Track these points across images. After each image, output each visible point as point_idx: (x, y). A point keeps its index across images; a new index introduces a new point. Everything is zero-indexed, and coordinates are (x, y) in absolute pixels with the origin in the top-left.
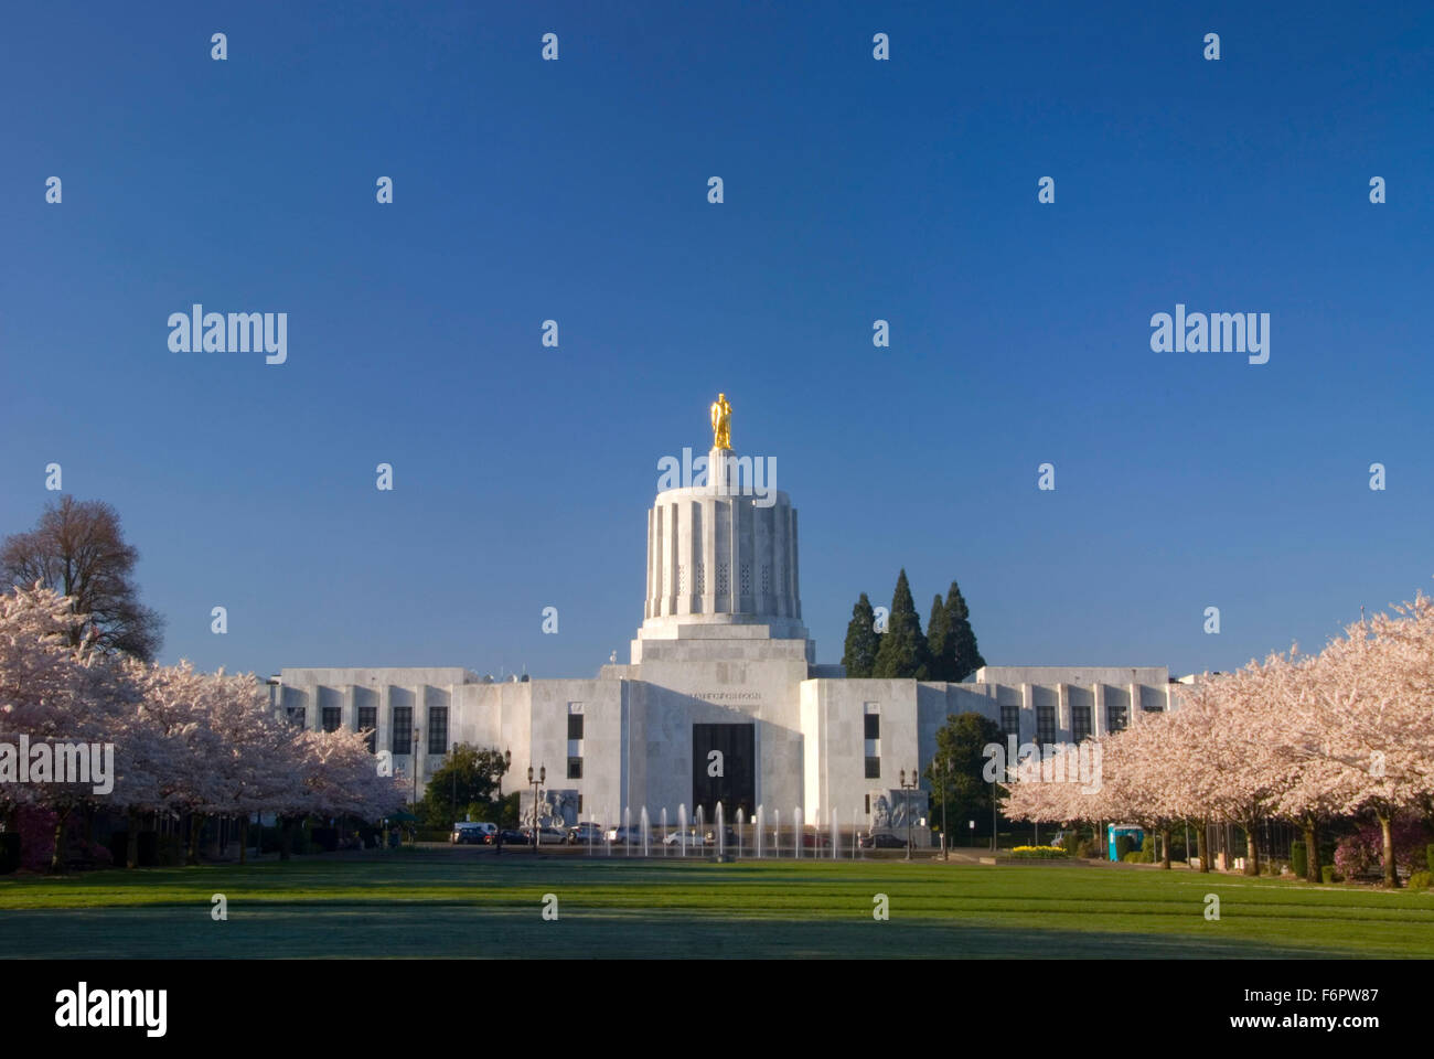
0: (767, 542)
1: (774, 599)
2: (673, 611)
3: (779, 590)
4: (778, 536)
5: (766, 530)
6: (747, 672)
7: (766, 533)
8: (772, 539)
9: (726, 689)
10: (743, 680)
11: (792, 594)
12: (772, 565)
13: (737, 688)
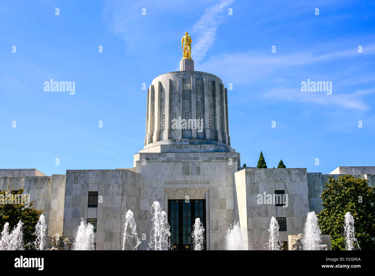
0: (211, 102)
1: (216, 132)
2: (159, 139)
3: (218, 128)
4: (218, 99)
5: (211, 95)
6: (201, 168)
7: (211, 97)
8: (214, 100)
9: (188, 178)
10: (199, 173)
11: (226, 132)
12: (215, 113)
13: (195, 177)
